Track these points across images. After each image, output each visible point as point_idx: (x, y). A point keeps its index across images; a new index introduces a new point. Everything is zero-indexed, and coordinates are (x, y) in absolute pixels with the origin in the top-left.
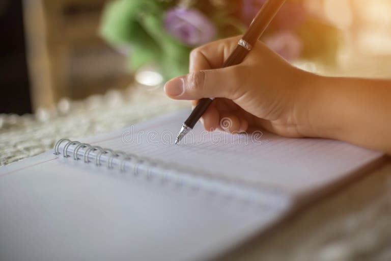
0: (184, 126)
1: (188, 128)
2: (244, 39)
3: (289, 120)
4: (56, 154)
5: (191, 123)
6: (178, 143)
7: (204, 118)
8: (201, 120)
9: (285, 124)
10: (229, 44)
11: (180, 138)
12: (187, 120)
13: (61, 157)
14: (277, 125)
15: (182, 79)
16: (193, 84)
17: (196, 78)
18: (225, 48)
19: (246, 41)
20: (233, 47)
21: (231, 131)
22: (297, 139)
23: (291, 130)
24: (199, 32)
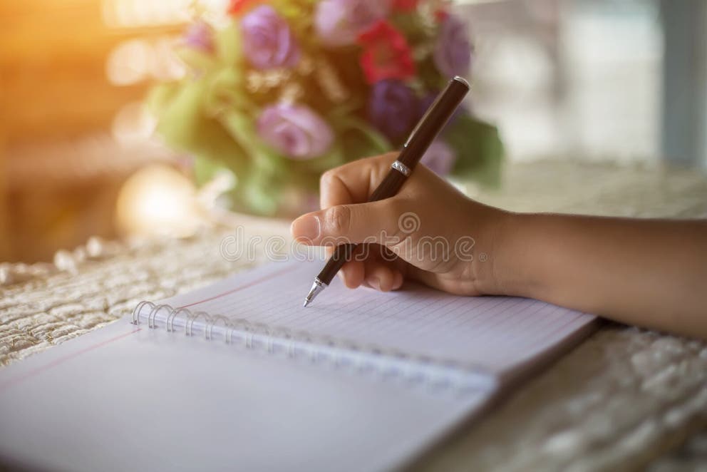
0: (316, 282)
1: (323, 284)
2: (400, 159)
3: (466, 272)
4: (135, 323)
5: (326, 277)
6: (308, 305)
7: (344, 270)
8: (340, 273)
9: (459, 278)
10: (377, 165)
11: (310, 298)
12: (321, 274)
13: (145, 328)
14: (446, 280)
15: (317, 218)
16: (334, 224)
17: (338, 217)
18: (371, 170)
19: (403, 163)
20: (383, 171)
21: (383, 289)
22: (472, 298)
23: (466, 286)
24: (308, 136)
